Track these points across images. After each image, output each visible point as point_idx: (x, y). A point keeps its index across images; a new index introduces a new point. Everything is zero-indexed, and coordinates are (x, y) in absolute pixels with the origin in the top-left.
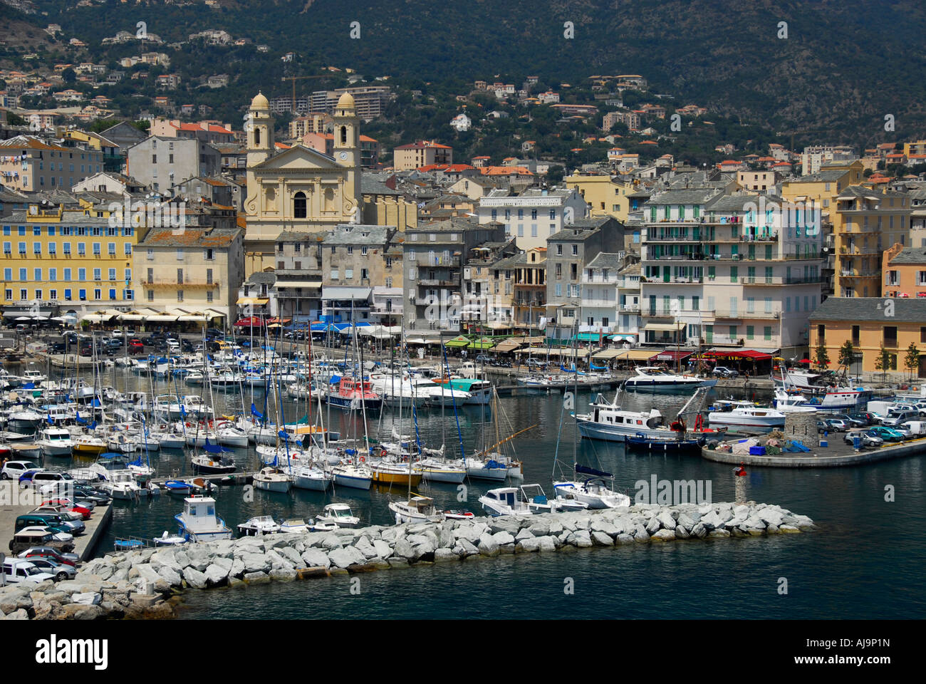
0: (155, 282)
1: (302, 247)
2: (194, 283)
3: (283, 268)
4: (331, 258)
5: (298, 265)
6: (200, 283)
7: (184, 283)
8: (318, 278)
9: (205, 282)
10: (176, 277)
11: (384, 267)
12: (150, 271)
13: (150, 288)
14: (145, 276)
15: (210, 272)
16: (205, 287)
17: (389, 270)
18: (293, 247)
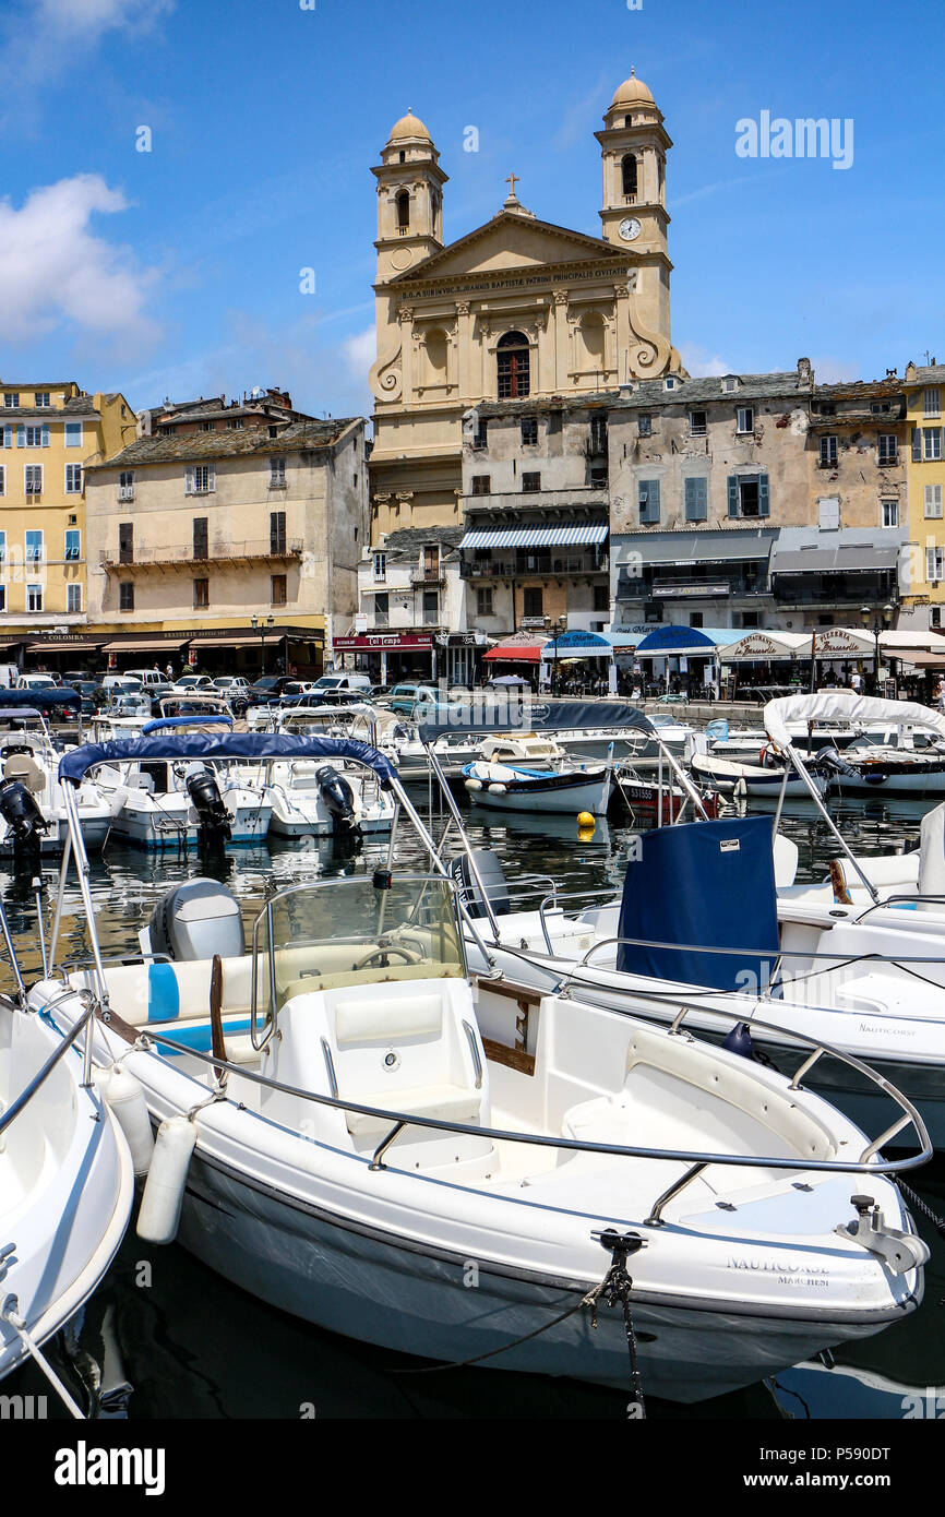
0: (138, 559)
1: (542, 430)
2: (236, 552)
3: (487, 491)
4: (637, 451)
5: (532, 482)
6: (251, 553)
7: (211, 555)
8: (598, 515)
9: (265, 550)
10: (190, 540)
11: (811, 466)
12: (126, 531)
13: (127, 577)
14: (113, 546)
15: (278, 522)
16: (265, 562)
17: (828, 473)
18: (516, 433)
